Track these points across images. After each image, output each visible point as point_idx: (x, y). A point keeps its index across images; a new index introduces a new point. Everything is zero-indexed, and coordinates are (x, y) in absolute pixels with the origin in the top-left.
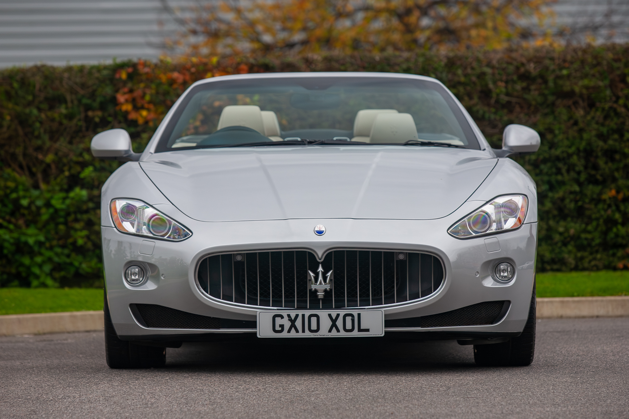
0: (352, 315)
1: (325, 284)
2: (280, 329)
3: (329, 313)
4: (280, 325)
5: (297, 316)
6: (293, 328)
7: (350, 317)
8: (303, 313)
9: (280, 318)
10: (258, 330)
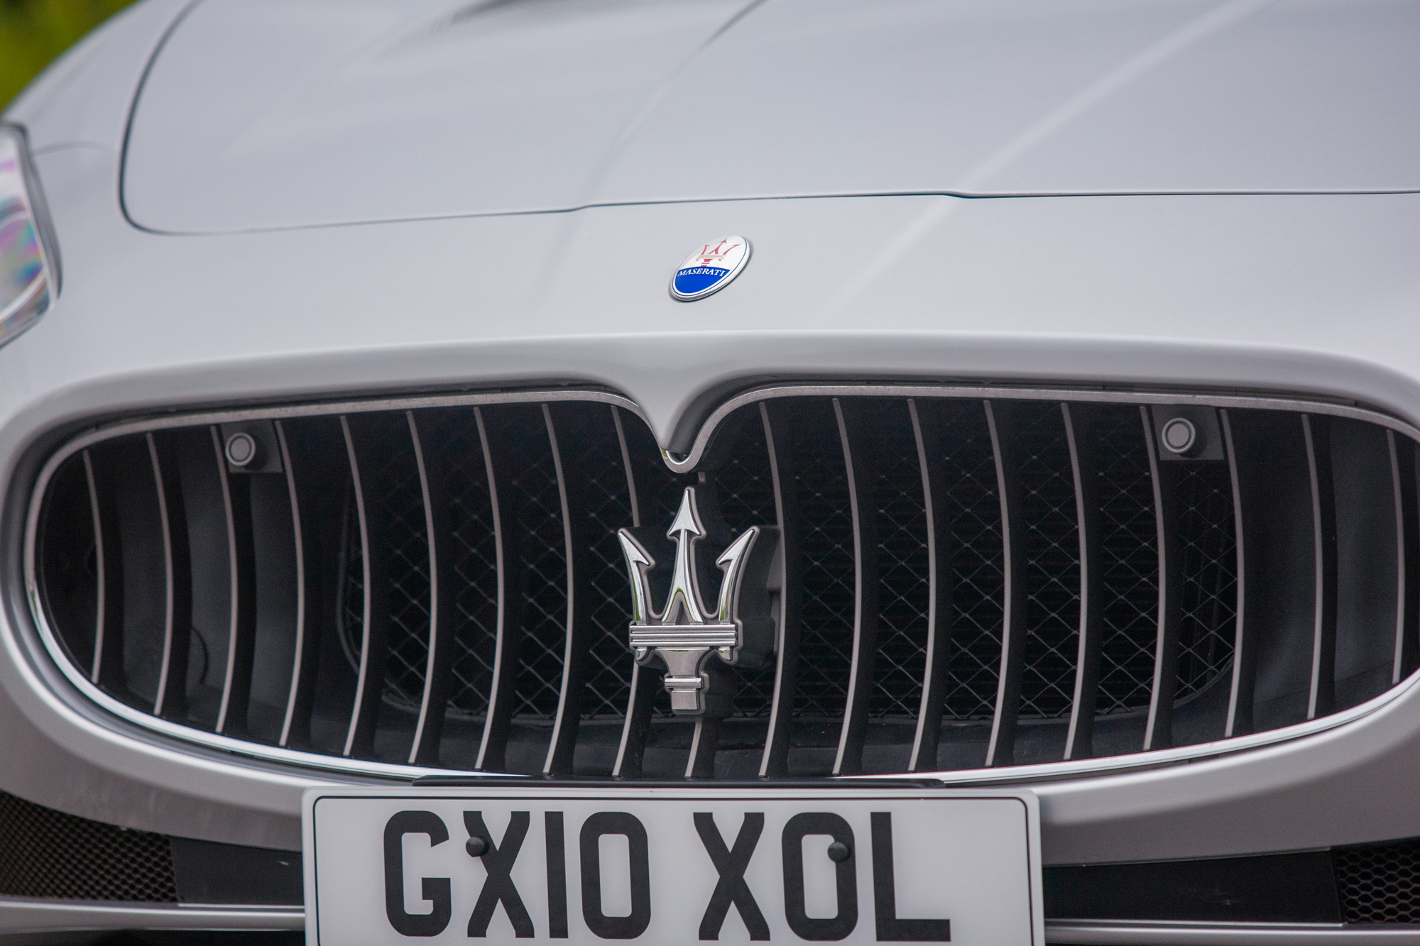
0: (833, 825)
1: (706, 621)
2: (426, 908)
3: (703, 807)
4: (425, 881)
5: (520, 822)
6: (500, 908)
7: (828, 840)
8: (554, 806)
9: (426, 837)
10: (308, 916)
